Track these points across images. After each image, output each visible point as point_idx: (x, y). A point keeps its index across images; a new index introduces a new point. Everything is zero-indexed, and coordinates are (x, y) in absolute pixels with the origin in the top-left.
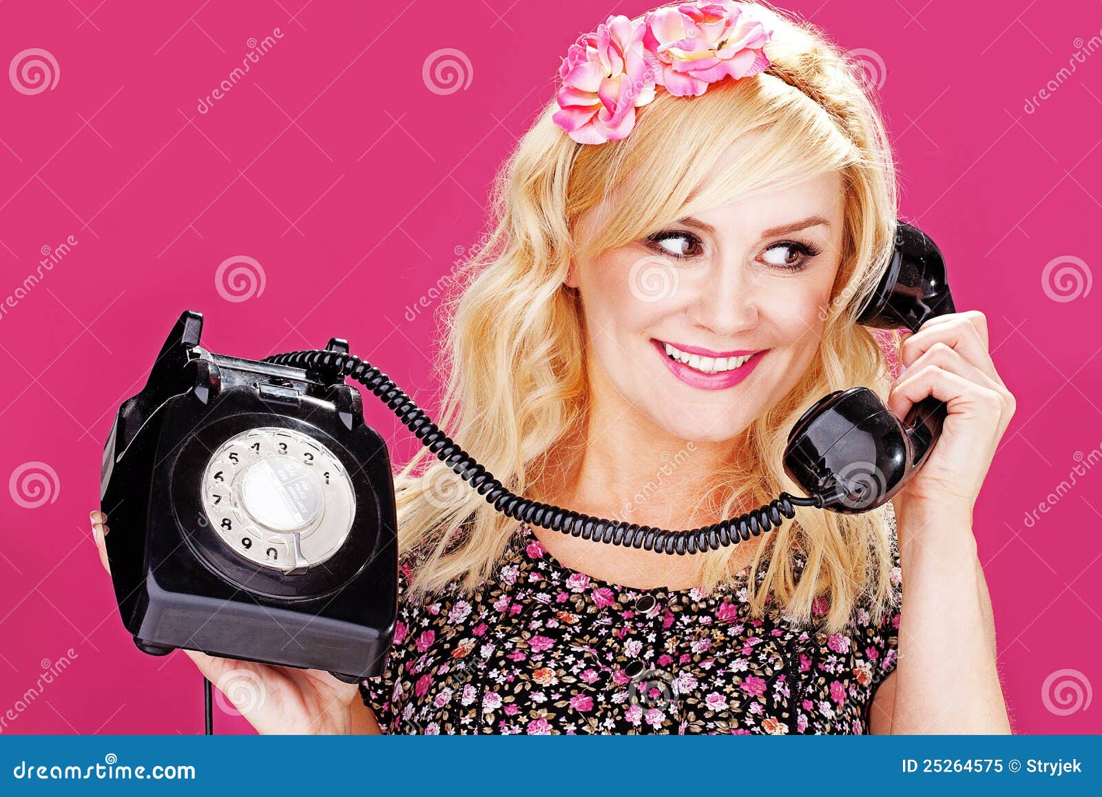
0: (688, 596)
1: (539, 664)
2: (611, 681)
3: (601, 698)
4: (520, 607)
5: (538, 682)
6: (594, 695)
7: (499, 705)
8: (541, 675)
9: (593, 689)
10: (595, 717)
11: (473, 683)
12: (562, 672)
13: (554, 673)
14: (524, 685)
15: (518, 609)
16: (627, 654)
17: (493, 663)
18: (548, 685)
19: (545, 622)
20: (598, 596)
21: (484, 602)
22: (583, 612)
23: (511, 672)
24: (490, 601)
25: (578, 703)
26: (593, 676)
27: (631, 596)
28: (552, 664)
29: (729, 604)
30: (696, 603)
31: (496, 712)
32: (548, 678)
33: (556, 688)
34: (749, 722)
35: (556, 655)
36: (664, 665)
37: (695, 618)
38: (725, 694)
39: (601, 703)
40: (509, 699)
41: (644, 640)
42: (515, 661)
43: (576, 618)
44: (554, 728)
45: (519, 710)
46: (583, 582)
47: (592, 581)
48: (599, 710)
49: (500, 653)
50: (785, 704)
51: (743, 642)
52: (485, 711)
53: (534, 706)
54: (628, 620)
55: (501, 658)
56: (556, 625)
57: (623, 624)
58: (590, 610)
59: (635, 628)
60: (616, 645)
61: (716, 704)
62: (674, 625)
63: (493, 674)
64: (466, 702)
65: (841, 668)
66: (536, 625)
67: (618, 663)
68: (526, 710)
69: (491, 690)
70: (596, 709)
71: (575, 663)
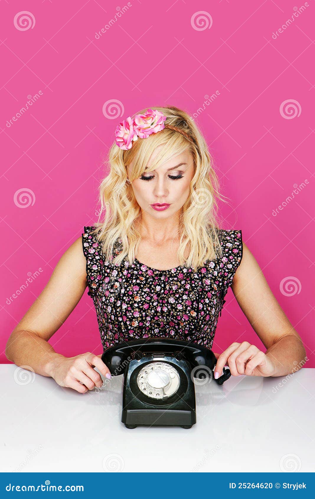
0: (171, 272)
1: (136, 295)
2: (153, 299)
3: (151, 304)
4: (130, 275)
5: (136, 300)
6: (149, 303)
7: (126, 307)
8: (136, 298)
9: (149, 302)
10: (149, 310)
11: (120, 300)
12: (141, 297)
13: (139, 297)
14: (132, 302)
15: (129, 275)
16: (157, 290)
17: (124, 295)
18: (138, 301)
19: (136, 281)
20: (149, 272)
21: (120, 271)
22: (146, 277)
23: (129, 298)
24: (122, 271)
25: (146, 306)
26: (149, 298)
27: (157, 272)
28: (139, 295)
29: (181, 274)
30: (173, 274)
31: (125, 308)
32: (138, 299)
33: (140, 302)
34: (187, 312)
35: (140, 292)
36: (166, 294)
37: (173, 278)
38: (182, 304)
39: (151, 305)
40: (129, 306)
41: (161, 286)
42: (130, 294)
43: (144, 279)
44: (140, 314)
45: (131, 309)
46: (145, 268)
47: (147, 268)
48: (150, 308)
49: (126, 292)
50: (196, 307)
51: (185, 286)
52: (123, 308)
53: (135, 308)
54: (157, 280)
55: (126, 293)
56: (139, 282)
57: (155, 281)
58: (147, 276)
59: (158, 282)
60: (154, 287)
61: (180, 307)
62: (168, 281)
63: (125, 298)
64: (118, 305)
65: (209, 289)
66: (134, 281)
67: (155, 293)
68: (133, 309)
69: (124, 303)
70: (150, 307)
71: (144, 295)
